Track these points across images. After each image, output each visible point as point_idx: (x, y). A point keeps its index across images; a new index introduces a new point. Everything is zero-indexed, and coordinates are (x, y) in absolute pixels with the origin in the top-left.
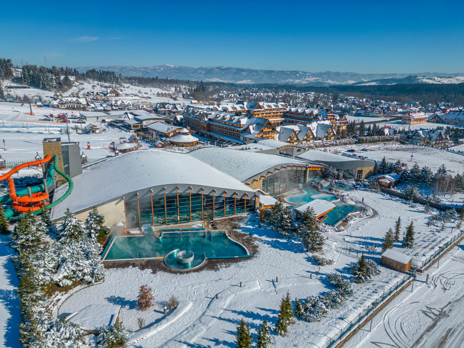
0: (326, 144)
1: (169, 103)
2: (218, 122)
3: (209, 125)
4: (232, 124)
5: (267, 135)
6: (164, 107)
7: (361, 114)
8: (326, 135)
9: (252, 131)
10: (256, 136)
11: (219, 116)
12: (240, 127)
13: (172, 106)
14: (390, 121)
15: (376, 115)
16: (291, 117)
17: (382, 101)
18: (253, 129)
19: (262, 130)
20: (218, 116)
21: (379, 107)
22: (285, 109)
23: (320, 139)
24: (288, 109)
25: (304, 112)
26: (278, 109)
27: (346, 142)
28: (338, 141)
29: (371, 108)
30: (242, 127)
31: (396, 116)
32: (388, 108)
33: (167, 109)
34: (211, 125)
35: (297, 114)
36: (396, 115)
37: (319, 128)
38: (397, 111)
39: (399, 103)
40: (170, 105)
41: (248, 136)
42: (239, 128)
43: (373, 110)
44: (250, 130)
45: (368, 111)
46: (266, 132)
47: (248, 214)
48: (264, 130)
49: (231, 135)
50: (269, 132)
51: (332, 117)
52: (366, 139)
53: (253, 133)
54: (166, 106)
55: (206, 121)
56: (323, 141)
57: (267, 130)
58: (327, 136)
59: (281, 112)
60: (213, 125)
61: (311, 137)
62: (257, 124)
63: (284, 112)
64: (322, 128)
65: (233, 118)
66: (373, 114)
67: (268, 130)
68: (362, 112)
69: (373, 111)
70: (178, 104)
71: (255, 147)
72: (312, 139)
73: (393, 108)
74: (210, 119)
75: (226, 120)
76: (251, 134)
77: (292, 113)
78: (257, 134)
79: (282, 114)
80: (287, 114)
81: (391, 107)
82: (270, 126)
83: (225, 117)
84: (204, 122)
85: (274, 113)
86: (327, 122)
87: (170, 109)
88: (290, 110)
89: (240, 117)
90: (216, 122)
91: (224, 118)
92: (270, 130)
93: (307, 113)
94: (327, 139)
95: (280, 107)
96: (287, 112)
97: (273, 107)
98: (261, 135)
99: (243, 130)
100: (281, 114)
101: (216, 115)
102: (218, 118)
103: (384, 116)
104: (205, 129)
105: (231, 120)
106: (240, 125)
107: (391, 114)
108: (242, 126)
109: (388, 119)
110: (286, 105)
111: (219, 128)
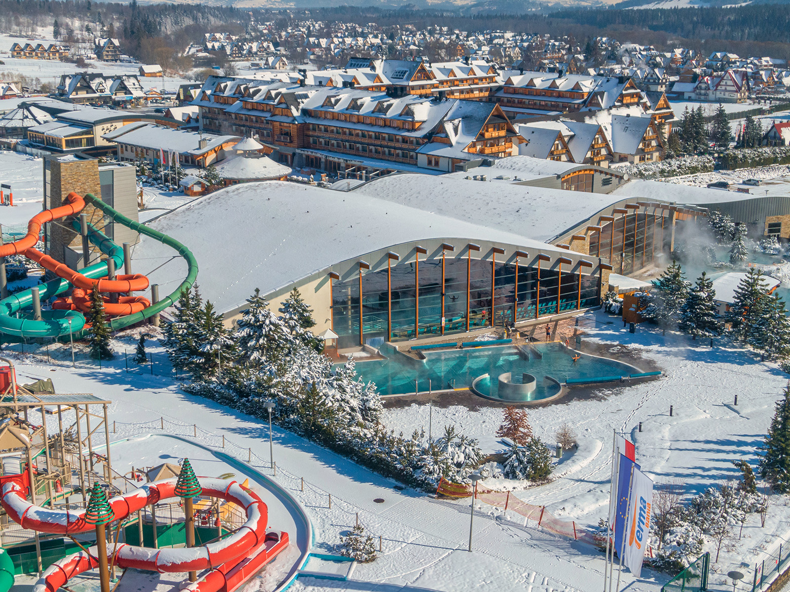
0: (646, 170)
1: (100, 75)
2: (335, 117)
3: (304, 127)
4: (385, 120)
5: (495, 149)
6: (88, 88)
7: (682, 93)
8: (641, 146)
9: (454, 139)
10: (466, 150)
11: (337, 101)
12: (413, 130)
13: (110, 83)
14: (771, 111)
15: (727, 95)
16: (510, 103)
17: (730, 55)
18: (456, 130)
19: (482, 135)
20: (333, 100)
21: (736, 72)
22: (491, 79)
23: (623, 159)
24: (500, 80)
25: (554, 85)
26: (473, 81)
27: (694, 164)
28: (675, 163)
29: (710, 75)
30: (419, 129)
31: (780, 99)
32: (756, 76)
33: (97, 95)
34: (308, 129)
35: (530, 94)
36: (781, 96)
37: (618, 127)
38: (781, 83)
39: (778, 62)
40: (105, 78)
41: (443, 152)
42: (408, 131)
43: (716, 80)
44: (447, 136)
45: (703, 86)
46: (492, 139)
47: (587, 312)
48: (487, 135)
49: (384, 153)
50: (499, 138)
51: (636, 100)
52: (744, 156)
53: (458, 143)
54: (94, 84)
55: (295, 119)
56: (632, 163)
57: (492, 133)
58: (643, 150)
59: (481, 90)
60: (316, 127)
61: (604, 152)
62: (465, 118)
63: (490, 89)
64: (626, 129)
65: (385, 104)
66: (719, 95)
67: (495, 134)
68: (687, 88)
69: (718, 84)
70: (129, 76)
71: (498, 175)
72: (606, 159)
73: (771, 76)
74: (305, 112)
75: (362, 112)
76: (451, 145)
77: (516, 91)
78: (470, 147)
79: (487, 94)
80: (500, 94)
81: (762, 73)
82: (501, 121)
83: (359, 102)
84: (289, 120)
85: (461, 92)
86: (636, 112)
87: (107, 92)
88: (509, 82)
89: (407, 100)
90: (325, 118)
91: (355, 105)
92: (503, 133)
93: (560, 89)
94: (642, 159)
95: (480, 73)
96: (500, 88)
97: (460, 75)
98: (478, 147)
99: (425, 137)
100: (482, 95)
101: (329, 98)
102: (333, 106)
103: (749, 98)
104: (291, 142)
105: (381, 109)
106: (413, 122)
107: (768, 93)
108: (417, 125)
109: (766, 107)
110: (493, 67)
111: (341, 137)
